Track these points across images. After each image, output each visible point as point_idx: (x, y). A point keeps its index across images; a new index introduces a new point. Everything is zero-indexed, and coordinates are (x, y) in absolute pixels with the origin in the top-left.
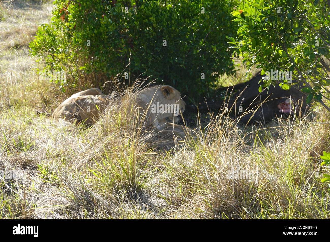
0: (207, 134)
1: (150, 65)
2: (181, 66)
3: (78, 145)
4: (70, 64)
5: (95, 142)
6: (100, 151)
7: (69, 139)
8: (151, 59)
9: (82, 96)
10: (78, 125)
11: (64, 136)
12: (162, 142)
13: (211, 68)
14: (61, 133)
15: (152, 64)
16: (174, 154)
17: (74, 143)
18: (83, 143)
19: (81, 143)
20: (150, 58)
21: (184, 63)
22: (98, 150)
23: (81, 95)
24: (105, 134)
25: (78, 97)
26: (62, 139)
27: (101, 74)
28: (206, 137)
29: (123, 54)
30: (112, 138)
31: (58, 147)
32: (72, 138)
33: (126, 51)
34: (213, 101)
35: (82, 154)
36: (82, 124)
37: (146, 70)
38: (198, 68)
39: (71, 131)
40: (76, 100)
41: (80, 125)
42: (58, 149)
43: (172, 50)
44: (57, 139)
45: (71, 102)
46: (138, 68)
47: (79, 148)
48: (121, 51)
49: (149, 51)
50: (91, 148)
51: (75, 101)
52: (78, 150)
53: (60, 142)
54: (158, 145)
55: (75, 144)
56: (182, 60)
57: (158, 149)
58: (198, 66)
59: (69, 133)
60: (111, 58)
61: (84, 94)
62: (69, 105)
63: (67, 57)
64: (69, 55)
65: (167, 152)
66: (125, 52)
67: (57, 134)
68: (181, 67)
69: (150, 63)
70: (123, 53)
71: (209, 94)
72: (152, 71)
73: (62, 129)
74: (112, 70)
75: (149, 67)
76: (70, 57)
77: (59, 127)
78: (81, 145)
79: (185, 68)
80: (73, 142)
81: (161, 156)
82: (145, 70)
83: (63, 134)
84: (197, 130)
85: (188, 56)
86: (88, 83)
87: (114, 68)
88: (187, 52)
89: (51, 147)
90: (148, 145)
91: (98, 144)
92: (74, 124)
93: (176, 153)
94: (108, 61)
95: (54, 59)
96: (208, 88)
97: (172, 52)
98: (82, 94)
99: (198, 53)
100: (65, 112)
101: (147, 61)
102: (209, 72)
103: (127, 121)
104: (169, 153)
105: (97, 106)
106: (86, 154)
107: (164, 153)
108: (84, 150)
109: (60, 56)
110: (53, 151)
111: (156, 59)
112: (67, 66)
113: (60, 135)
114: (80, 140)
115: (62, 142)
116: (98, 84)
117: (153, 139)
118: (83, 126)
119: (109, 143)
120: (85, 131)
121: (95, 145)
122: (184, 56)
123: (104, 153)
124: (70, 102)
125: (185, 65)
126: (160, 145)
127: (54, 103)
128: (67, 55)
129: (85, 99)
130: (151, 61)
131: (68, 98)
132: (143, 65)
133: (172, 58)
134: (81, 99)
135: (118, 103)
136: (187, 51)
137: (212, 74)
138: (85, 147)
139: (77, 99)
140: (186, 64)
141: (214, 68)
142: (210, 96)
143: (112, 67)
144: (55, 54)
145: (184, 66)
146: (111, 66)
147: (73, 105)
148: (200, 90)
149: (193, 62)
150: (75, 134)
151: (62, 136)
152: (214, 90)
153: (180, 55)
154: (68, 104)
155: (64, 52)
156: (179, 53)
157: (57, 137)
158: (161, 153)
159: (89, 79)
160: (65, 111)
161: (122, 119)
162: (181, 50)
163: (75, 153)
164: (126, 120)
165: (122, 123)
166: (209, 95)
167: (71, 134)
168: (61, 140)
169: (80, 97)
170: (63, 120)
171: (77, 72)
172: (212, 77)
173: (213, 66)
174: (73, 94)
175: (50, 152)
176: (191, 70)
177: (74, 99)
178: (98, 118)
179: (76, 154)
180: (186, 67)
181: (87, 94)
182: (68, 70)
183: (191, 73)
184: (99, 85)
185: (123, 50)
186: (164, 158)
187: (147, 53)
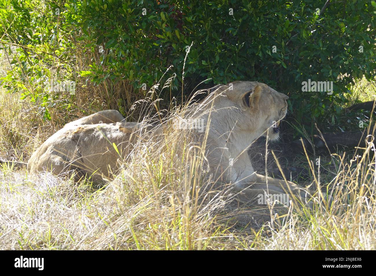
0: (333, 195)
1: (219, 61)
2: (279, 62)
3: (80, 222)
4: (59, 64)
5: (112, 216)
6: (123, 233)
7: (62, 210)
8: (219, 51)
9: (85, 125)
10: (79, 184)
11: (52, 206)
12: (244, 214)
13: (337, 65)
14: (45, 200)
15: (221, 61)
16: (269, 235)
17: (72, 218)
18: (89, 220)
19: (85, 219)
20: (217, 48)
21: (283, 57)
22: (120, 230)
23: (83, 124)
24: (133, 200)
25: (79, 127)
26: (47, 212)
27: (121, 83)
28: (331, 202)
29: (165, 42)
30: (147, 207)
31: (40, 227)
32: (68, 208)
33: (171, 37)
34: (343, 131)
35: (88, 240)
36: (86, 180)
37: (212, 71)
38: (311, 66)
39: (64, 195)
40: (75, 133)
41: (81, 184)
42: (41, 231)
43: (260, 32)
44: (39, 211)
45: (66, 138)
46: (194, 69)
47: (82, 228)
48: (159, 36)
49: (214, 35)
50: (106, 228)
51: (73, 134)
52: (80, 233)
53: (43, 217)
54: (237, 219)
55: (74, 220)
56: (280, 52)
57: (238, 227)
58: (311, 62)
59: (61, 200)
60: (141, 50)
61: (89, 123)
62: (61, 143)
63: (53, 50)
64: (58, 47)
65: (255, 233)
66: (168, 37)
67: (38, 203)
68: (278, 66)
69: (217, 58)
70: (164, 39)
71: (333, 116)
72: (222, 74)
73: (46, 192)
74: (144, 74)
75: (216, 67)
76: (59, 49)
77: (41, 188)
78: (86, 222)
79: (285, 67)
80: (69, 216)
81: (244, 242)
82: (208, 71)
83: (49, 203)
84: (313, 188)
85: (291, 42)
86: (96, 100)
87: (147, 71)
88: (290, 35)
89: (27, 228)
90: (217, 220)
91: (120, 221)
92: (70, 181)
93: (273, 234)
94: (134, 57)
95: (27, 55)
96: (331, 106)
97: (260, 36)
98: (85, 122)
99: (311, 37)
100: (53, 158)
101: (212, 55)
102: (332, 73)
103: (176, 174)
104: (259, 235)
105: (114, 144)
106: (96, 241)
107: (249, 235)
108: (91, 232)
109: (40, 49)
110: (31, 235)
111: (230, 50)
112: (54, 68)
113: (44, 204)
114: (82, 214)
115: (47, 218)
116: (116, 103)
117: (228, 208)
118: (87, 185)
119: (141, 219)
120: (92, 194)
121: (113, 221)
122: (283, 43)
123: (131, 237)
124: (64, 137)
125: (285, 61)
126: (242, 220)
127: (29, 141)
128: (52, 47)
129: (92, 130)
130: (221, 55)
131: (57, 130)
132: (204, 63)
133: (260, 47)
134: (84, 130)
135: (155, 140)
136: (289, 32)
137: (338, 78)
138: (93, 225)
139: (76, 131)
140: (287, 58)
141: (343, 65)
142: (336, 120)
143: (144, 69)
144: (29, 46)
145: (283, 63)
146: (141, 66)
147: (69, 142)
148: (316, 110)
149: (301, 54)
150: (73, 202)
151: (48, 206)
152: (344, 110)
153: (276, 41)
154: (59, 140)
155: (48, 41)
156: (273, 38)
157: (38, 208)
158: (243, 235)
159: (97, 92)
160: (52, 156)
161: (164, 169)
162: (277, 31)
163: (74, 238)
164: (173, 171)
165: (165, 177)
166: (333, 119)
167: (65, 200)
168: (45, 214)
169: (83, 126)
170: (49, 173)
171: (74, 80)
172: (339, 82)
173: (341, 61)
174: (66, 123)
175: (26, 236)
176: (298, 70)
177: (70, 130)
178: (117, 169)
179: (77, 241)
180: (287, 66)
181: (96, 121)
182: (56, 76)
183: (297, 77)
184: (118, 104)
185: (164, 34)
186: (250, 245)
187: (211, 39)
